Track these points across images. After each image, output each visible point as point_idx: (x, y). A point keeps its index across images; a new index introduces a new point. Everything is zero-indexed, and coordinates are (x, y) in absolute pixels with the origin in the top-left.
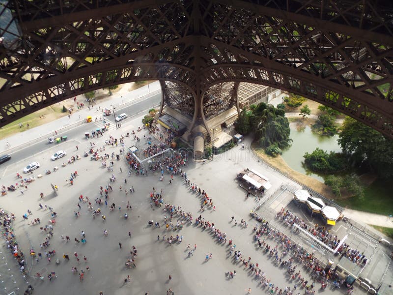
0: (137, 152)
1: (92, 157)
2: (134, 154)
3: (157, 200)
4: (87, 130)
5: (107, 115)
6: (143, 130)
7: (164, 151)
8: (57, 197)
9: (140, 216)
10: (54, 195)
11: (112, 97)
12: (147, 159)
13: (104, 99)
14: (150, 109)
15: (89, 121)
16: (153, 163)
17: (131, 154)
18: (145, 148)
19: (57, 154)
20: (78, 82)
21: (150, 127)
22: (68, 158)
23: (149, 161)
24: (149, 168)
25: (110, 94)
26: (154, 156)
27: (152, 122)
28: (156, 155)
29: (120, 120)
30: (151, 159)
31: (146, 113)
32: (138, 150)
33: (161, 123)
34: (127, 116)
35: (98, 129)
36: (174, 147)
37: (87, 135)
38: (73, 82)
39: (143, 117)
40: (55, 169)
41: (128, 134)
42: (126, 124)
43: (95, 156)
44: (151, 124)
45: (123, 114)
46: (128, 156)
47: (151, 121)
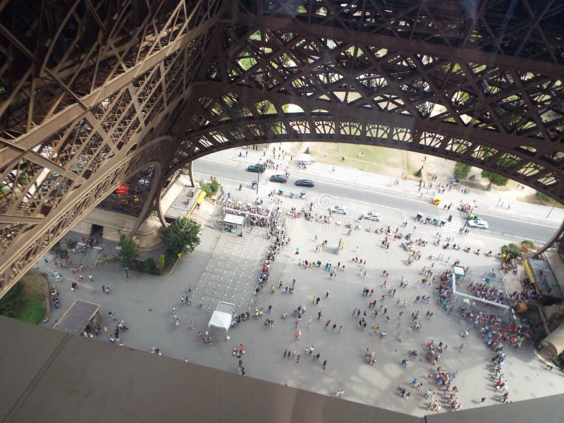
0: (462, 278)
1: (404, 243)
2: (454, 277)
3: (433, 352)
4: (424, 211)
5: (462, 210)
6: (494, 258)
7: (499, 305)
8: (335, 256)
9: (398, 351)
10: (335, 252)
11: (487, 193)
12: (466, 295)
13: (475, 190)
14: (526, 239)
15: (435, 202)
16: (471, 306)
17: (451, 276)
18: (477, 281)
19: (371, 214)
20: (434, 137)
21: (508, 261)
22: (378, 226)
23: (467, 301)
24: (460, 308)
25: (488, 188)
26: (479, 299)
27: (515, 258)
28: (483, 300)
29: (474, 227)
30: (472, 300)
31: (517, 241)
32: (464, 276)
33: (527, 266)
34: (487, 226)
35: (437, 219)
36: (520, 311)
37: (419, 216)
38: (427, 135)
39: (507, 243)
40: (358, 227)
41: (469, 249)
42: (478, 236)
43: (408, 244)
44: (511, 258)
45: (483, 222)
46: (447, 273)
47: (514, 255)
